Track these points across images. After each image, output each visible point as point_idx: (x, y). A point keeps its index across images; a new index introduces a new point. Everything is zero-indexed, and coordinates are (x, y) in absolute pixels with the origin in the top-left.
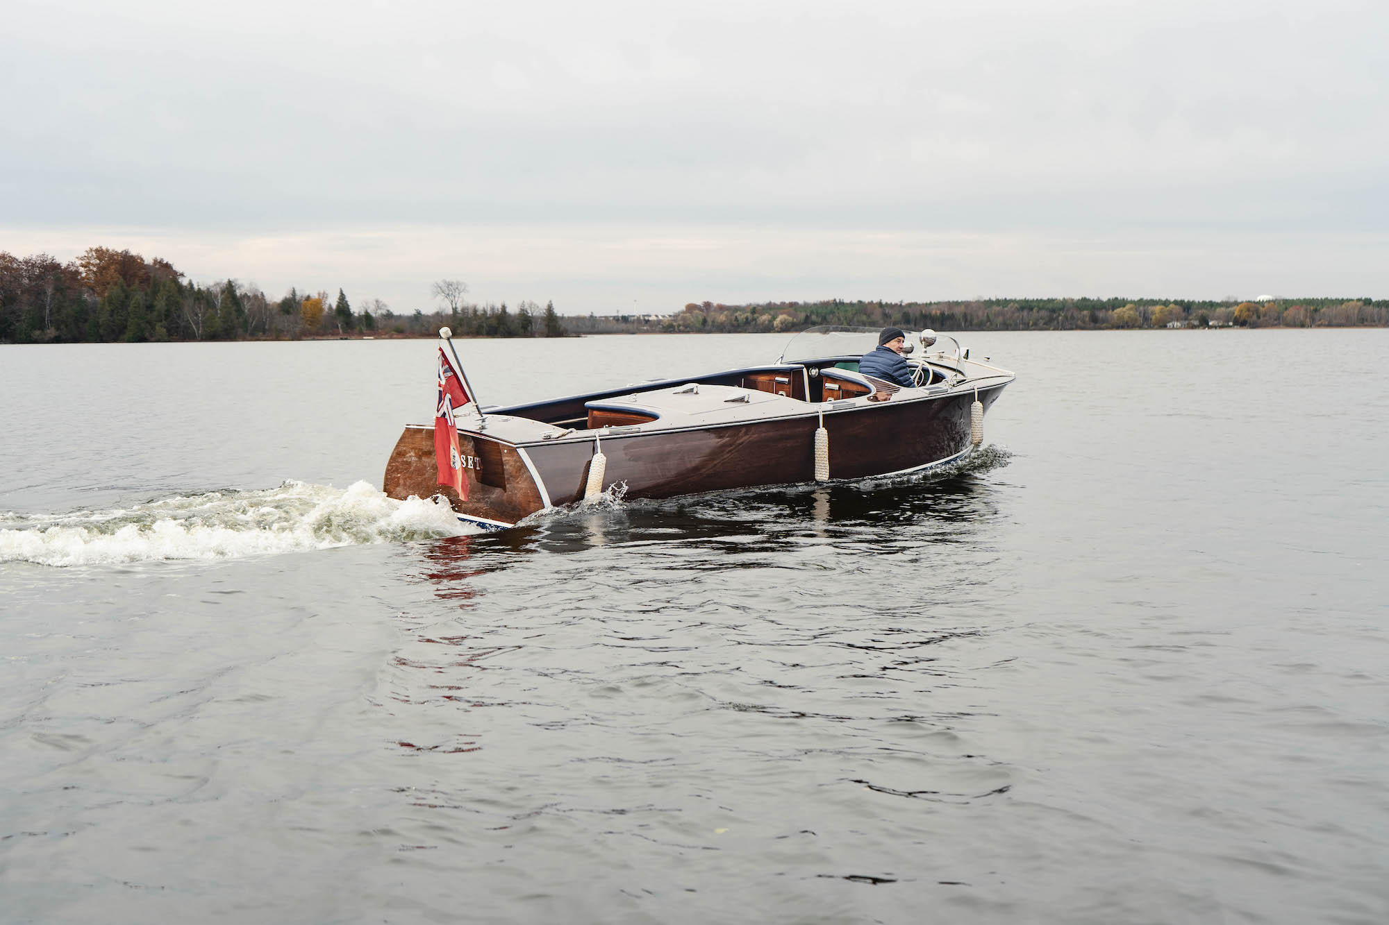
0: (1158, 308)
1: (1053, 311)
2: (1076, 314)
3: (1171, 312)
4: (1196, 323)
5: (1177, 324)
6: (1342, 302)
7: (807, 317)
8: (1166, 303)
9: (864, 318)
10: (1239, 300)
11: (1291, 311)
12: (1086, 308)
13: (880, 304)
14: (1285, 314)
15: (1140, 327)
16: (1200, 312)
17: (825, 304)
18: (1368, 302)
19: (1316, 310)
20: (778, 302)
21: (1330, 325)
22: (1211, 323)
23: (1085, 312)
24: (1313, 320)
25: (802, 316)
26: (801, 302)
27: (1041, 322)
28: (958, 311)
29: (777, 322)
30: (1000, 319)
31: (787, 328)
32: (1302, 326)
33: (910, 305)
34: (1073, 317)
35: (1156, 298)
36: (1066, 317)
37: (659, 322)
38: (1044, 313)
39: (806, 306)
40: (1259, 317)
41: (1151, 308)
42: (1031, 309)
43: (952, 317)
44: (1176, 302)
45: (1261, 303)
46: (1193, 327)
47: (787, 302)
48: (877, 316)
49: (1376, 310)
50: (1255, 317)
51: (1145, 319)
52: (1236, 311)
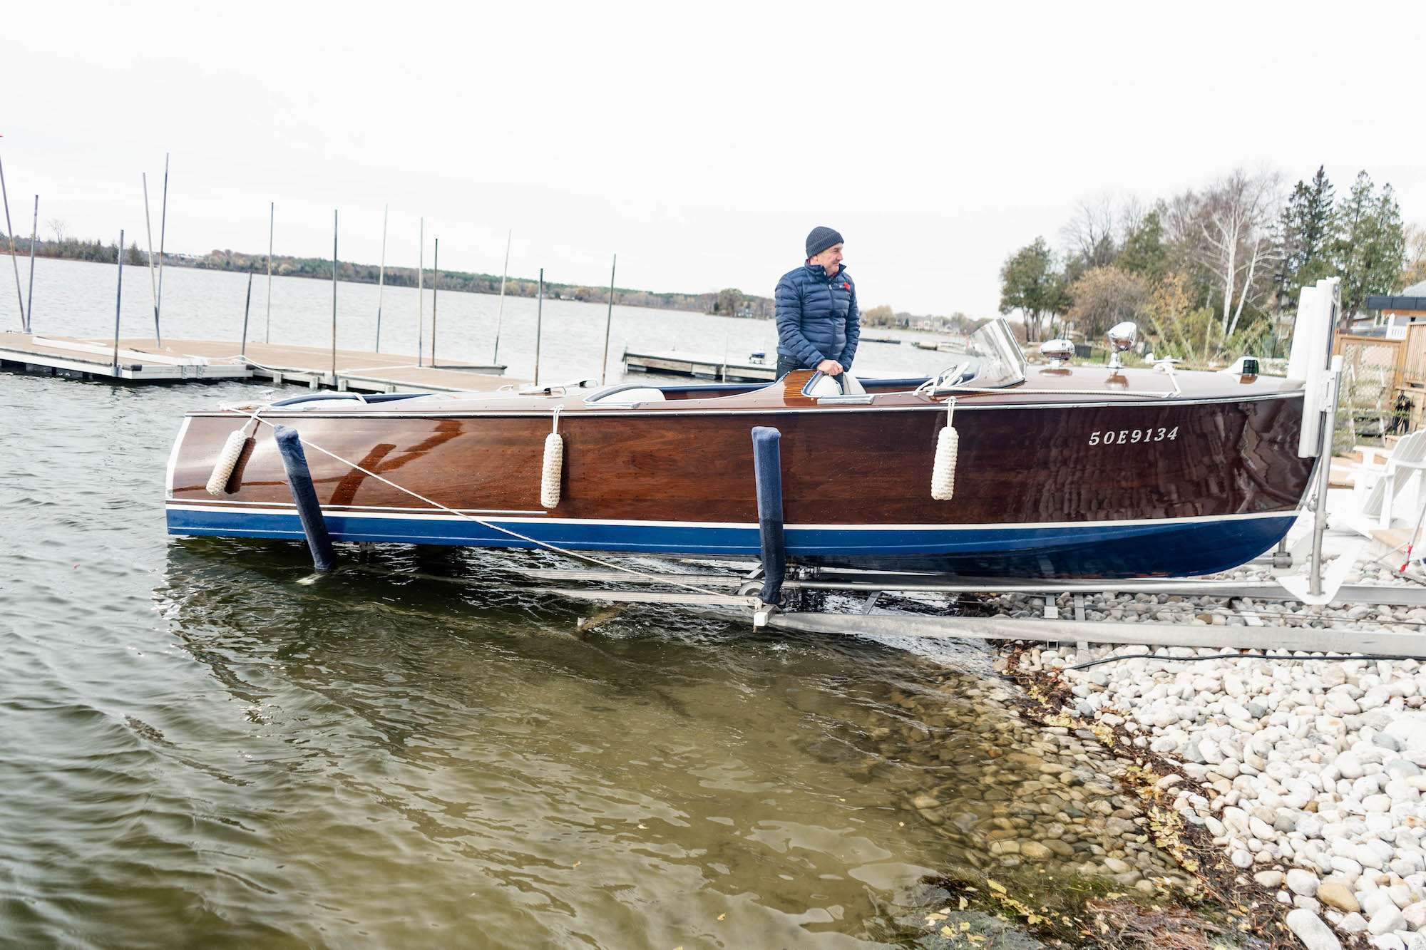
0: (531, 285)
1: (466, 279)
2: (481, 283)
3: (538, 288)
4: (553, 296)
5: (541, 295)
6: (637, 292)
7: (302, 268)
8: (535, 282)
9: (342, 272)
10: (579, 285)
11: (608, 295)
12: (486, 280)
13: (353, 265)
14: (605, 296)
15: (520, 295)
16: (557, 289)
17: (315, 260)
18: (651, 293)
19: (622, 295)
20: (280, 255)
21: (629, 305)
22: (561, 297)
23: (485, 283)
24: (620, 301)
25: (299, 266)
26: (296, 256)
27: (458, 286)
28: (405, 274)
29: (281, 269)
31: (288, 273)
32: (614, 304)
33: (372, 267)
34: (478, 285)
35: (529, 278)
36: (474, 285)
37: (193, 260)
38: (460, 281)
39: (300, 260)
40: (589, 296)
41: (526, 284)
42: (454, 278)
43: (401, 277)
44: (541, 282)
45: (591, 288)
46: (551, 298)
47: (286, 255)
48: (351, 272)
49: (655, 299)
50: (587, 296)
51: (523, 290)
52: (576, 291)
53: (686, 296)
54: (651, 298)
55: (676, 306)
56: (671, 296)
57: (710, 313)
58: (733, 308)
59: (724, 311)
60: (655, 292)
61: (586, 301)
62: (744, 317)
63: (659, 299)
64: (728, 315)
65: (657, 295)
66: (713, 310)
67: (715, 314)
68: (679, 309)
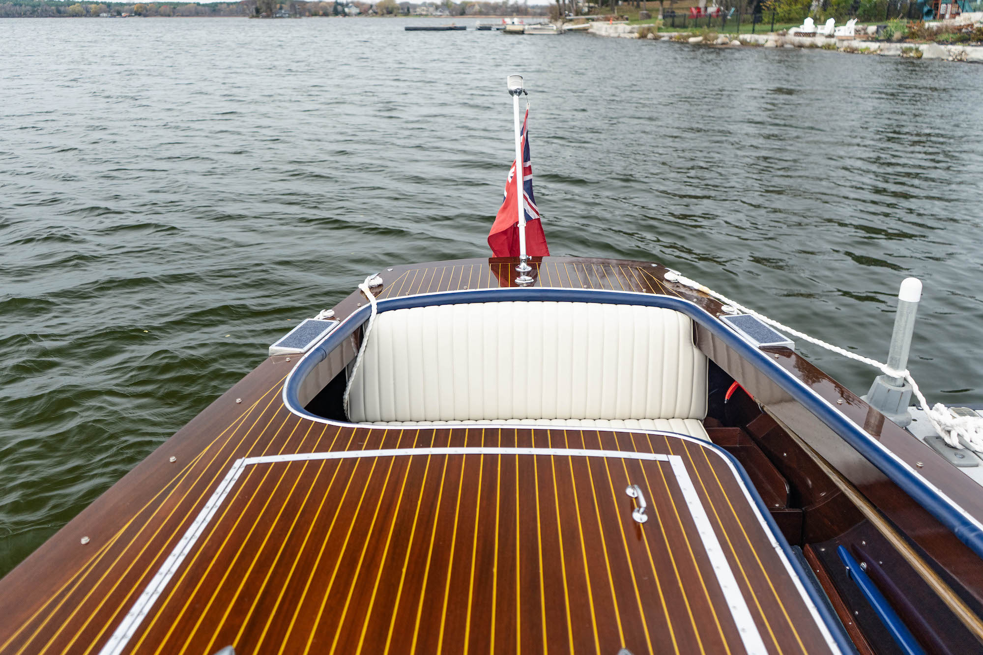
0: (93, 6)
1: (34, 6)
2: (48, 8)
3: (100, 9)
4: (115, 14)
5: (105, 15)
6: (187, 4)
8: (97, 3)
10: (136, 2)
11: (162, 8)
12: (52, 5)
14: (160, 9)
15: (85, 16)
16: (117, 8)
18: (198, 4)
19: (174, 8)
21: (182, 16)
22: (123, 14)
23: (53, 8)
24: (174, 13)
27: (28, 13)
30: (3, 11)
32: (169, 16)
34: (46, 10)
36: (42, 10)
38: (28, 8)
40: (147, 11)
41: (89, 6)
42: (21, 5)
44: (102, 3)
45: (147, 4)
46: (114, 17)
49: (203, 8)
50: (145, 12)
51: (88, 12)
52: (135, 8)
53: (229, 4)
54: (200, 8)
55: (222, 13)
56: (216, 4)
57: (253, 17)
58: (271, 10)
59: (264, 14)
60: (201, 3)
61: (145, 16)
62: (281, 17)
63: (207, 8)
64: (268, 16)
65: (205, 5)
66: (254, 14)
67: (257, 17)
68: (224, 16)
